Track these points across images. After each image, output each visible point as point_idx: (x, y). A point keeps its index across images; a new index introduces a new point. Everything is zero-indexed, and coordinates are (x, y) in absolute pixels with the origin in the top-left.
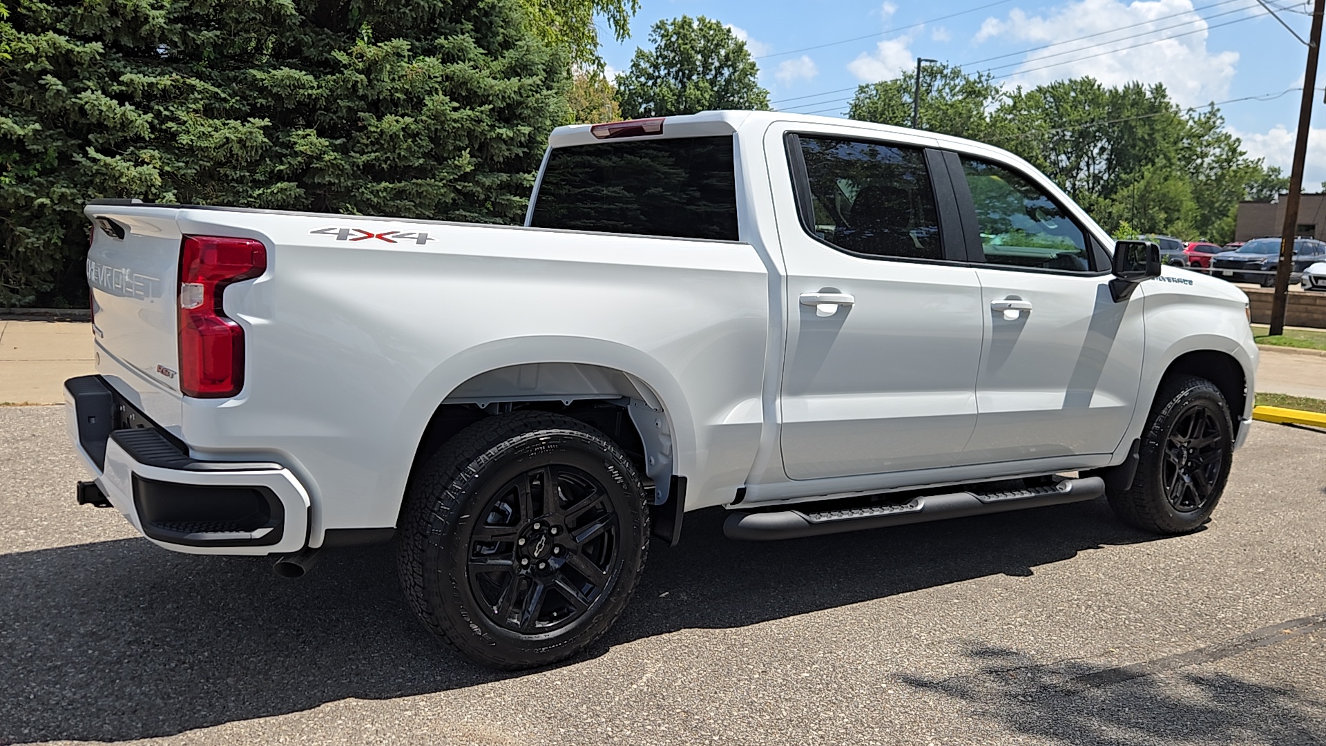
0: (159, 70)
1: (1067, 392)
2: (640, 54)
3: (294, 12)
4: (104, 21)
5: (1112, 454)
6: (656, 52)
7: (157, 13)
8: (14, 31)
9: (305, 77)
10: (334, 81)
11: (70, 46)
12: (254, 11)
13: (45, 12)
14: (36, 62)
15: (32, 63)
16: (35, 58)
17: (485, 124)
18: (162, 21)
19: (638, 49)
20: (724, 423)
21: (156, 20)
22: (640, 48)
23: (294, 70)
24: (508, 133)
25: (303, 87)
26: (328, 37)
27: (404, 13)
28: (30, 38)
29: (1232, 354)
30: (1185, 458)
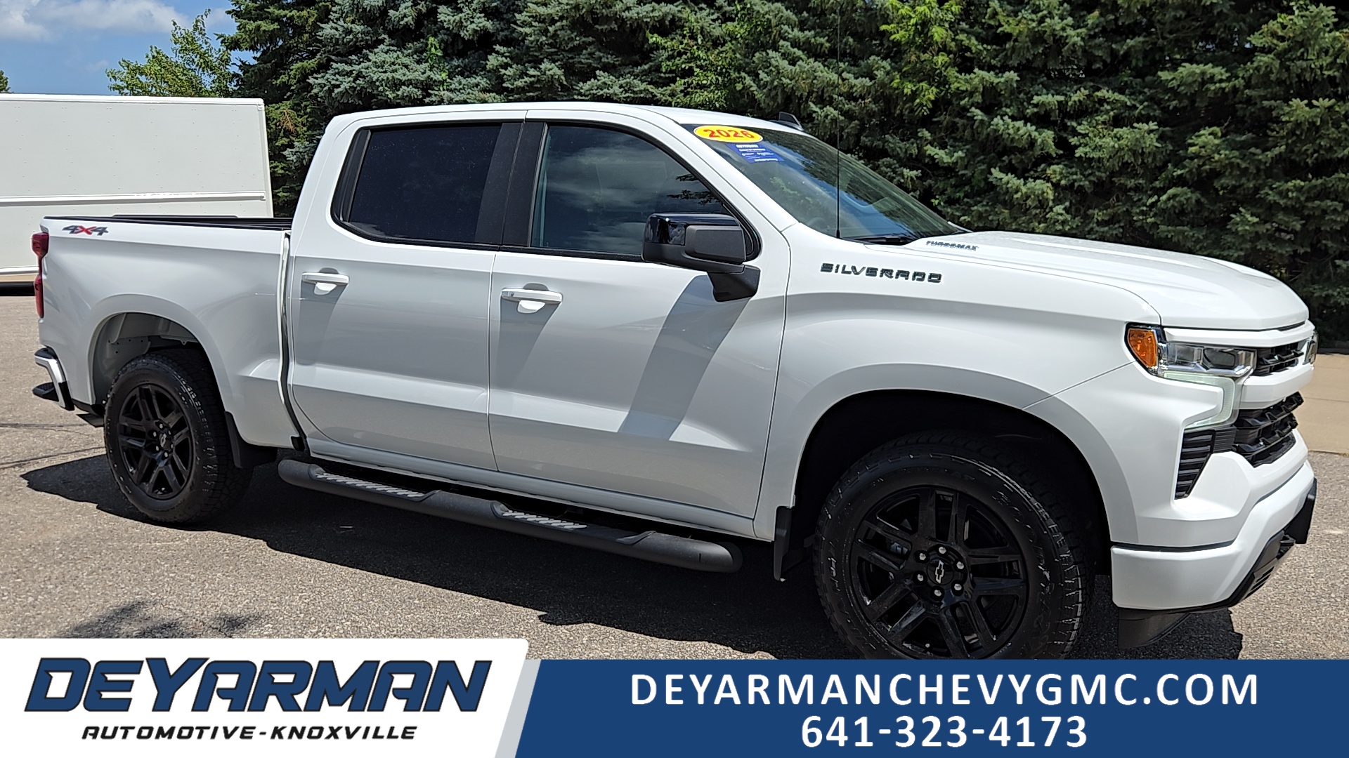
4: (1028, 51)
5: (753, 520)
7: (1074, 33)
8: (955, 74)
9: (1210, 70)
10: (1251, 68)
11: (992, 80)
13: (985, 52)
14: (968, 97)
15: (966, 99)
16: (971, 94)
18: (1079, 39)
20: (250, 375)
21: (1074, 40)
23: (1195, 66)
28: (968, 78)
29: (1023, 409)
30: (940, 572)
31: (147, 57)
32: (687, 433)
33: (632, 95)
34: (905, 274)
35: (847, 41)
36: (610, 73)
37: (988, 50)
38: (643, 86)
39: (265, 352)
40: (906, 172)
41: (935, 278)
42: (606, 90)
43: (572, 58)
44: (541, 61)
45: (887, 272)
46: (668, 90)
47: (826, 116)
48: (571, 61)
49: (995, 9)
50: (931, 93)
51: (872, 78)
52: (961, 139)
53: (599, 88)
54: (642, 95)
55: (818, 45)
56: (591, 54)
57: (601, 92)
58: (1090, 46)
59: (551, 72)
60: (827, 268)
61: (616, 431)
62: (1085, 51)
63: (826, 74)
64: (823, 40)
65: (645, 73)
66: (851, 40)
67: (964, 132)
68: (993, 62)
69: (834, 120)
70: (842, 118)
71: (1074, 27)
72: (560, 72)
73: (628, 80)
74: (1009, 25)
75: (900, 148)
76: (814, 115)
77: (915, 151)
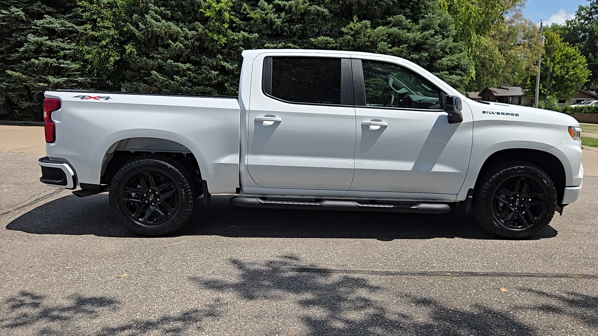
0: (279, 41)
1: (415, 163)
2: (581, 9)
3: (328, 14)
4: (260, 25)
5: (457, 195)
6: (591, 6)
7: (278, 20)
8: (232, 32)
9: (330, 39)
10: (343, 40)
11: (248, 36)
12: (314, 15)
13: (242, 24)
14: (238, 42)
15: (237, 43)
16: (238, 41)
17: (404, 53)
18: (279, 23)
19: (580, 6)
20: (221, 162)
21: (278, 23)
22: (581, 5)
23: (325, 37)
24: (416, 56)
25: (329, 43)
26: (344, 21)
27: (375, 9)
28: (237, 34)
29: (547, 152)
30: (517, 202)
32: (437, 168)
33: (65, 29)
34: (508, 114)
35: (178, 13)
36: (53, 17)
37: (243, 24)
38: (70, 24)
39: (230, 152)
40: (213, 72)
41: (517, 115)
42: (51, 25)
43: (27, 7)
44: (10, 6)
45: (503, 114)
46: (82, 27)
47: (176, 46)
48: (27, 8)
49: (245, 7)
50: (224, 40)
51: (197, 31)
52: (234, 59)
53: (47, 23)
54: (70, 29)
55: (166, 14)
56: (40, 6)
57: (50, 26)
58: (283, 26)
59: (18, 13)
60: (484, 112)
61: (410, 170)
62: (281, 28)
63: (175, 28)
64: (169, 12)
65: (71, 18)
66: (180, 13)
67: (234, 56)
68: (246, 29)
69: (180, 48)
70: (184, 47)
71: (278, 18)
72: (22, 13)
73: (62, 21)
74: (252, 14)
75: (210, 62)
76: (171, 45)
77: (215, 64)
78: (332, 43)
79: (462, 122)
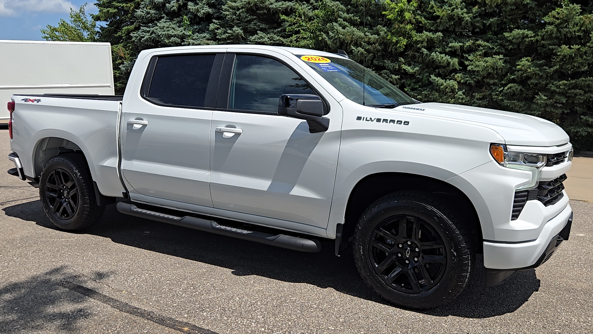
0: (468, 39)
1: (272, 182)
3: (529, 2)
4: (447, 23)
5: (326, 229)
7: (467, 15)
8: (415, 33)
11: (432, 36)
14: (421, 44)
15: (419, 44)
18: (469, 18)
20: (104, 165)
21: (467, 19)
28: (421, 35)
29: (445, 181)
30: (408, 253)
31: (59, 24)
32: (297, 191)
33: (273, 42)
34: (393, 121)
36: (264, 32)
37: (429, 23)
38: (278, 38)
39: (111, 155)
40: (393, 76)
41: (407, 123)
42: (262, 40)
43: (247, 25)
44: (233, 27)
45: (385, 120)
46: (289, 39)
47: (358, 52)
48: (246, 27)
49: (432, 5)
50: (404, 42)
51: (379, 35)
52: (418, 62)
54: (278, 42)
55: (355, 20)
56: (255, 24)
57: (260, 41)
58: (474, 21)
59: (238, 32)
60: (359, 118)
61: (266, 190)
62: (472, 24)
63: (358, 33)
64: (357, 18)
65: (279, 32)
66: (369, 18)
67: (419, 59)
68: (432, 28)
69: (362, 53)
70: (365, 52)
71: (467, 13)
72: (241, 32)
73: (271, 35)
74: (439, 12)
75: (391, 66)
76: (353, 51)
77: (397, 67)
78: (531, 37)
79: (327, 132)
